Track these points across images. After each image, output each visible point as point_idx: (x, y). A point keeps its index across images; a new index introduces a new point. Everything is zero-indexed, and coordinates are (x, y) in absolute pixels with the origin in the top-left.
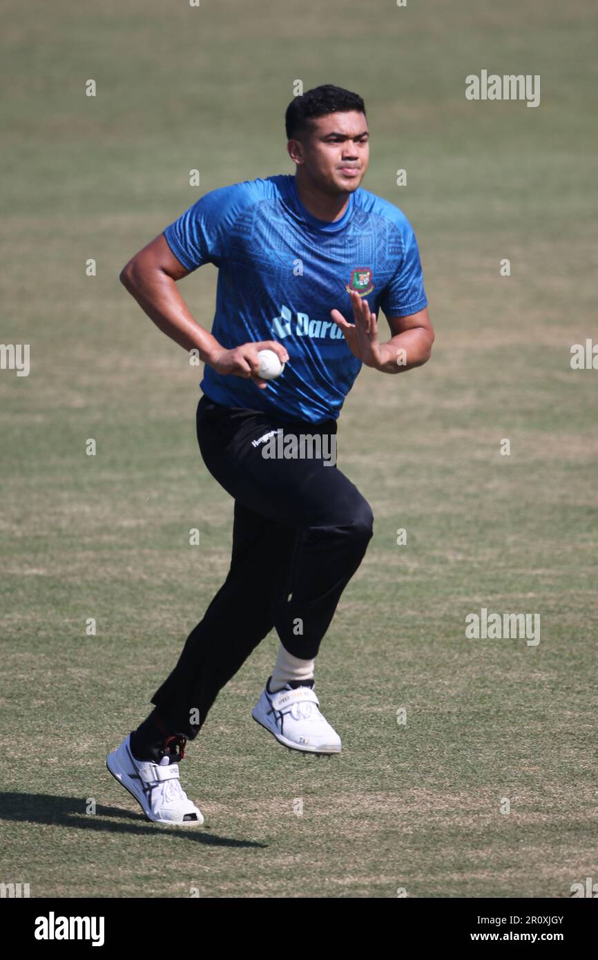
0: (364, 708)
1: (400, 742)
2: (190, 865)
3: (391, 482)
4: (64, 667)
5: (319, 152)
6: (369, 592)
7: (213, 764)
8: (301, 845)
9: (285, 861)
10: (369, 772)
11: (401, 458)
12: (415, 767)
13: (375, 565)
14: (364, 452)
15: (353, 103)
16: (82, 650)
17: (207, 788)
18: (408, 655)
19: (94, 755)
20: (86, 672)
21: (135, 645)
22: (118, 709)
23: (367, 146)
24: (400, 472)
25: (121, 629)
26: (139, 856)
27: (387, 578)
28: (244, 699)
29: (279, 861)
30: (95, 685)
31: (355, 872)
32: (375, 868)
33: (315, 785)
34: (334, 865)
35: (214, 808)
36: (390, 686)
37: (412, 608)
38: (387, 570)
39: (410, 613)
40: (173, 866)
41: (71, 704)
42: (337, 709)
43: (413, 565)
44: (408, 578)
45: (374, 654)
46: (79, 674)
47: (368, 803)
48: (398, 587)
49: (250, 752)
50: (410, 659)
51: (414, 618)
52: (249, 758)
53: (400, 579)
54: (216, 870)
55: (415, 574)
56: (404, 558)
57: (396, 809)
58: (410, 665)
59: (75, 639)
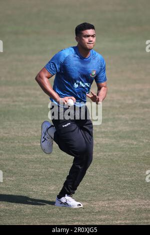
0: (123, 179)
1: (132, 187)
2: (79, 218)
3: (130, 122)
4: (48, 168)
5: (83, 40)
6: (124, 149)
7: (85, 193)
8: (107, 213)
9: (103, 217)
10: (124, 195)
11: (132, 116)
12: (136, 194)
13: (125, 143)
14: (123, 115)
15: (92, 27)
16: (52, 164)
17: (83, 199)
18: (134, 165)
19: (55, 190)
20: (53, 169)
21: (65, 163)
22: (61, 179)
23: (95, 38)
24: (132, 120)
25: (62, 159)
26: (66, 216)
27: (129, 146)
28: (93, 176)
29: (101, 217)
30: (55, 173)
31: (120, 220)
32: (125, 219)
33: (110, 198)
34: (115, 218)
35: (85, 204)
36: (129, 173)
37: (135, 153)
38: (129, 144)
39: (135, 155)
40: (75, 218)
41: (49, 178)
42: (116, 179)
43: (135, 143)
44: (134, 146)
45: (125, 165)
46: (51, 170)
47: (124, 203)
48: (132, 148)
49: (94, 190)
50: (134, 166)
51: (135, 156)
52: (94, 191)
53: (132, 146)
54: (85, 219)
55: (136, 145)
56: (133, 141)
57: (131, 204)
58: (134, 168)
59: (50, 161)
